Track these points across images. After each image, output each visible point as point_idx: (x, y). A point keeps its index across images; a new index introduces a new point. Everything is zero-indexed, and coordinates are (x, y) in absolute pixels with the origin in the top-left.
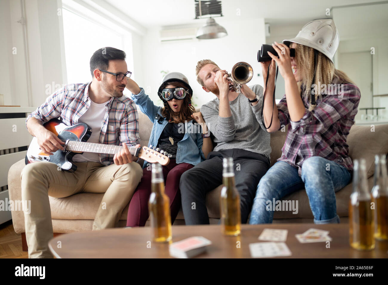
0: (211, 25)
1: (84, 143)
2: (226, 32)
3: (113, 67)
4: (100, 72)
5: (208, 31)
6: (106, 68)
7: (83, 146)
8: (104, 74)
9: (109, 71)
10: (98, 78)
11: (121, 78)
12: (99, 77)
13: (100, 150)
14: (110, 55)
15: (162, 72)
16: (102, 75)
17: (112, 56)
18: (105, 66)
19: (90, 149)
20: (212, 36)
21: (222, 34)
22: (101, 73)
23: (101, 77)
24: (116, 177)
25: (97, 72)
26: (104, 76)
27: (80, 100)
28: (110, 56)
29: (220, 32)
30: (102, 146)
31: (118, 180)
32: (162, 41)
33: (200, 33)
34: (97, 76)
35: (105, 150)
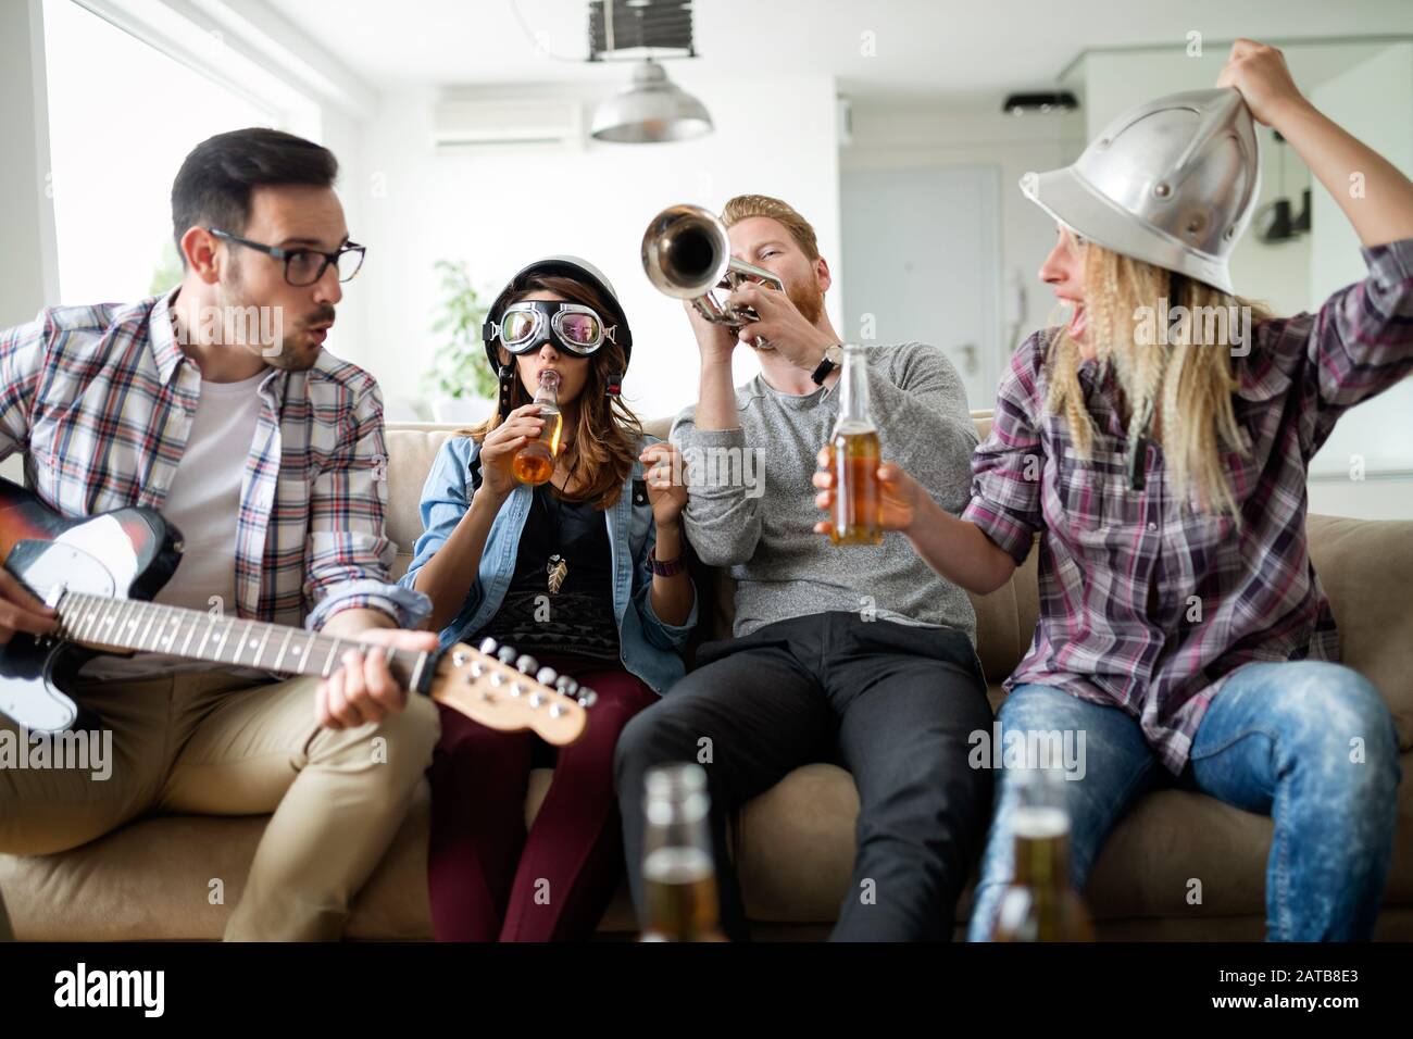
0: (651, 90)
1: (145, 605)
2: (707, 119)
3: (270, 218)
4: (210, 244)
5: (639, 110)
6: (241, 225)
7: (143, 624)
8: (230, 254)
9: (253, 235)
10: (204, 267)
11: (312, 275)
12: (210, 266)
13: (230, 647)
14: (256, 161)
15: (439, 264)
16: (222, 255)
17: (264, 168)
18: (236, 214)
19: (180, 638)
20: (651, 133)
21: (693, 126)
22: (215, 247)
23: (218, 263)
24: (317, 750)
25: (199, 244)
26: (230, 262)
27: (126, 375)
28: (256, 166)
29: (687, 117)
30: (242, 632)
31: (325, 766)
32: (442, 144)
33: (607, 119)
34: (201, 258)
35: (256, 649)
